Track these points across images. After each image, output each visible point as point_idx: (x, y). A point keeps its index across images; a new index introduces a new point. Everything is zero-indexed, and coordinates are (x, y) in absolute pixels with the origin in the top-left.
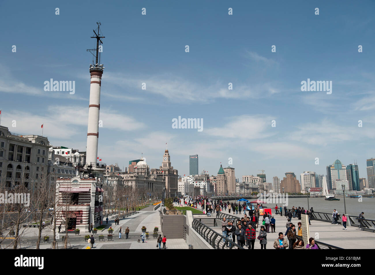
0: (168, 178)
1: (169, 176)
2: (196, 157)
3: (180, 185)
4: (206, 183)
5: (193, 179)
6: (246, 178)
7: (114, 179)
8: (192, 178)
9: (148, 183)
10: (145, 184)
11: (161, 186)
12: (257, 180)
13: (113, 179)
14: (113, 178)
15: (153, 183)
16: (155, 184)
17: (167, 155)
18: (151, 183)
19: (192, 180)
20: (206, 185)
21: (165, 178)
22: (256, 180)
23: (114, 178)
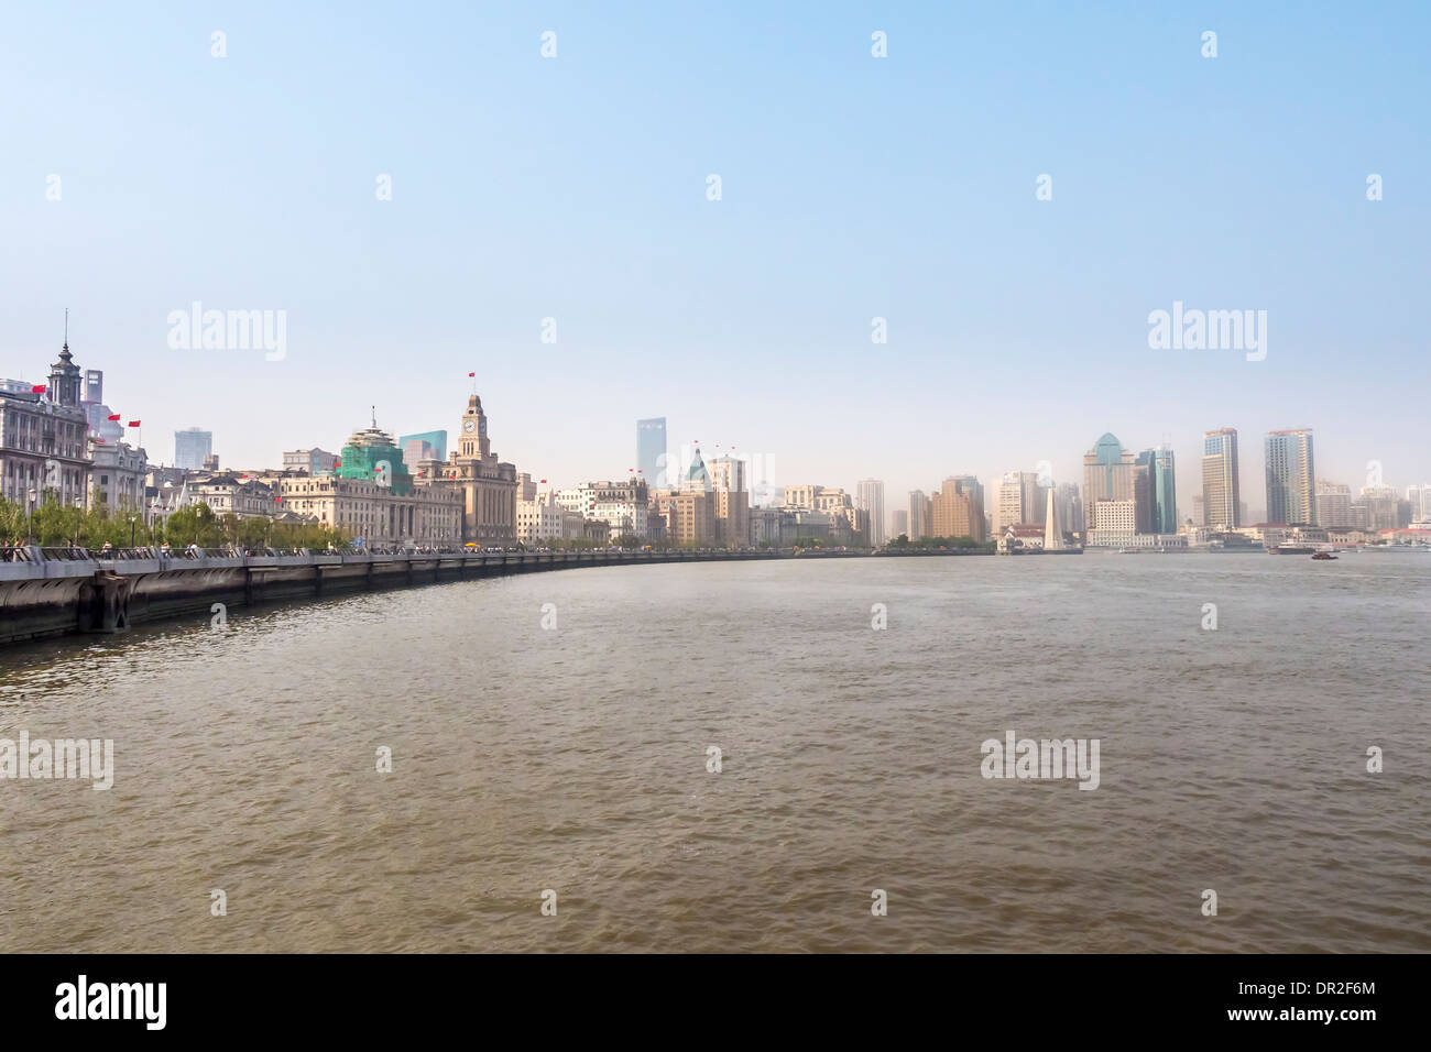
0: (476, 492)
1: (477, 484)
2: (660, 427)
3: (528, 516)
4: (634, 510)
5: (589, 496)
6: (798, 493)
7: (224, 492)
8: (588, 491)
9: (392, 508)
10: (379, 509)
11: (446, 517)
12: (831, 501)
13: (221, 492)
14: (221, 488)
15: (411, 509)
16: (421, 511)
17: (475, 414)
18: (402, 508)
19: (587, 498)
20: (634, 514)
21: (464, 491)
22: (828, 501)
23: (224, 489)
